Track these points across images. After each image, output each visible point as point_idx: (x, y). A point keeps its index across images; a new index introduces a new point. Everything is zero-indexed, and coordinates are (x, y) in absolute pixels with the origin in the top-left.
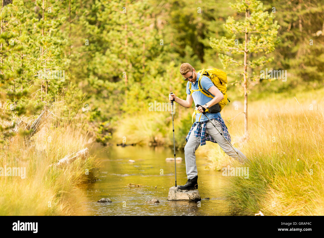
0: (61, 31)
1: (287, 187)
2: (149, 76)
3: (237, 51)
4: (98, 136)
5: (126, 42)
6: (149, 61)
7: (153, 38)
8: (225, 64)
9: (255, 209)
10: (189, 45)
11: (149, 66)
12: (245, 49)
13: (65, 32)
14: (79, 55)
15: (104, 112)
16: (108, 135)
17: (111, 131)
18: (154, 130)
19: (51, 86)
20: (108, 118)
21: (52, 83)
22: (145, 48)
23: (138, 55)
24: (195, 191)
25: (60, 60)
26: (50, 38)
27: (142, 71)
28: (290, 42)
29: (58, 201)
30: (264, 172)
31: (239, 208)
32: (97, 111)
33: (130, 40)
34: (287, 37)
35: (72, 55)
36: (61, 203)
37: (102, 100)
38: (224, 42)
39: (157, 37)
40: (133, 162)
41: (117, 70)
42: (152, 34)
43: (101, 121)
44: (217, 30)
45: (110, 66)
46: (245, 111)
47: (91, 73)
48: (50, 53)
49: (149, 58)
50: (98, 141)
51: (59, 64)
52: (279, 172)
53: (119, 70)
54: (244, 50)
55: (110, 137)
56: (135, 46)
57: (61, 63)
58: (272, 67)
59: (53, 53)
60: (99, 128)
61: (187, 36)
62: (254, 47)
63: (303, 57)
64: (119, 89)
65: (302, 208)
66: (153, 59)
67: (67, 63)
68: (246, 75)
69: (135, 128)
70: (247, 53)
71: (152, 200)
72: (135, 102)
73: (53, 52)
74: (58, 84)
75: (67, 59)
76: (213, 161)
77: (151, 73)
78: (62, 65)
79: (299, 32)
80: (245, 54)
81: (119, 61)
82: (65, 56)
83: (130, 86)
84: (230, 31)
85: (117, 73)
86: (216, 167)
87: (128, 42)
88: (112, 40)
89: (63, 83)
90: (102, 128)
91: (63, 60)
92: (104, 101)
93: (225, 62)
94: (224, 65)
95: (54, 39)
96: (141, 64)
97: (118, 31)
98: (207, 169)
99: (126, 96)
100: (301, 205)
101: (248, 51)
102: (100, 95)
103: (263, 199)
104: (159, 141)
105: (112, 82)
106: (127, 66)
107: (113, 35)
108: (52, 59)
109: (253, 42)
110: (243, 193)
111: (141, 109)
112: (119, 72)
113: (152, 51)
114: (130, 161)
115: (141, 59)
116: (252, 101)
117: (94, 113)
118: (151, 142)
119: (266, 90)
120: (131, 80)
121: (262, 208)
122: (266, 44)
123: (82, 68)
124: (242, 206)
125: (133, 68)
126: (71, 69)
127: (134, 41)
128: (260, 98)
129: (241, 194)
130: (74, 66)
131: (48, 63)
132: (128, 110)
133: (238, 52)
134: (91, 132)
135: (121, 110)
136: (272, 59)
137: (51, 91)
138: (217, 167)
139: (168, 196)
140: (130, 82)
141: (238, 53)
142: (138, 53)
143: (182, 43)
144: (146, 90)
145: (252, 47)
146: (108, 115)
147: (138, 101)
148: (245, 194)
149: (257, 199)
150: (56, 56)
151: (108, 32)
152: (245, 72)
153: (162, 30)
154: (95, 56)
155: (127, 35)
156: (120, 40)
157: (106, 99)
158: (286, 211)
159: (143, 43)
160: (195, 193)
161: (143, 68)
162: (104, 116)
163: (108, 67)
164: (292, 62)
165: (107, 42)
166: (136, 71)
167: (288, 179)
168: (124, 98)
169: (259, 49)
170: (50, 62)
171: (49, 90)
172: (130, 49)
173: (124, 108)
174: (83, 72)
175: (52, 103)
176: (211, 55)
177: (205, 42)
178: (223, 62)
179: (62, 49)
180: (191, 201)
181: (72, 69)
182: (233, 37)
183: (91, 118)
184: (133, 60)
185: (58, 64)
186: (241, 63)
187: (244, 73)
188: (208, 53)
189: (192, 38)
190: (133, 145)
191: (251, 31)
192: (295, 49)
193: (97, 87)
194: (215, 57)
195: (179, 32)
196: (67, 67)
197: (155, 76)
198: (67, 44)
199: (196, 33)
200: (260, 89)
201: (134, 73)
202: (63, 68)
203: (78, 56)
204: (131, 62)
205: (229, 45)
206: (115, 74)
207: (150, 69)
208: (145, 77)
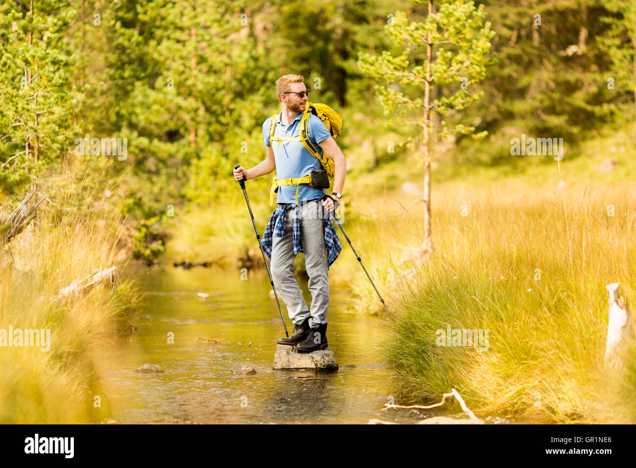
0: (65, 40)
1: (507, 342)
2: (238, 130)
3: (412, 78)
4: (136, 246)
5: (193, 62)
6: (238, 100)
7: (246, 55)
8: (387, 105)
9: (444, 384)
10: (317, 71)
11: (238, 110)
12: (427, 75)
13: (73, 42)
14: (102, 86)
15: (150, 200)
16: (156, 246)
17: (163, 238)
18: (248, 237)
19: (47, 145)
20: (157, 212)
21: (49, 140)
22: (232, 75)
23: (218, 90)
24: (326, 352)
25: (63, 94)
26: (45, 51)
27: (223, 120)
28: (515, 67)
29: (59, 366)
30: (462, 313)
31: (412, 383)
32: (135, 198)
33: (202, 60)
34: (509, 57)
35: (88, 86)
36: (64, 371)
37: (145, 176)
38: (386, 62)
39: (254, 53)
40: (206, 298)
41: (175, 118)
42: (244, 48)
43: (143, 218)
44: (372, 42)
45: (162, 110)
46: (426, 198)
47: (124, 124)
48: (44, 81)
49: (239, 95)
50: (137, 256)
51: (62, 102)
52: (491, 312)
53: (179, 119)
54: (425, 78)
55: (161, 248)
56: (212, 71)
57: (66, 100)
58: (479, 116)
59: (50, 81)
60: (140, 230)
61: (312, 52)
62: (445, 71)
63: (539, 97)
64: (180, 156)
65: (536, 383)
66: (245, 97)
67: (78, 102)
68: (428, 126)
69: (210, 233)
70: (431, 83)
71: (243, 369)
72: (210, 181)
73: (49, 79)
74: (60, 142)
75: (77, 93)
76: (362, 295)
77: (242, 125)
78: (67, 105)
79: (533, 47)
80: (427, 84)
81: (180, 101)
82: (74, 87)
83: (201, 150)
84: (398, 41)
85: (176, 124)
86: (368, 307)
87: (198, 63)
88: (167, 58)
89: (68, 141)
90: (144, 230)
91: (68, 94)
92: (150, 179)
93: (388, 100)
94: (385, 107)
95: (53, 53)
96: (222, 106)
97: (178, 41)
98: (351, 311)
99: (193, 169)
100: (534, 378)
101: (433, 80)
102: (141, 167)
103: (460, 367)
104: (256, 258)
105: (165, 142)
106: (196, 110)
107: (169, 49)
108: (48, 92)
109: (444, 63)
110: (420, 354)
111: (222, 195)
112: (180, 123)
113: (245, 81)
114: (201, 294)
115: (223, 96)
116: (439, 181)
117: (131, 201)
118: (241, 259)
119: (468, 161)
120: (203, 137)
121: (458, 384)
122: (467, 67)
123: (107, 112)
124: (418, 380)
125: (208, 115)
126: (84, 113)
127: (210, 62)
128: (455, 176)
129: (417, 357)
130: (92, 108)
131: (41, 100)
132: (197, 197)
133: (413, 81)
134: (124, 238)
135: (183, 197)
136: (480, 96)
137: (45, 157)
138: (371, 308)
139: (274, 361)
140: (202, 142)
141: (414, 84)
142: (217, 85)
143: (304, 66)
144: (232, 156)
145: (440, 73)
146: (156, 206)
147: (216, 179)
148: (424, 355)
149: (449, 366)
150: (56, 86)
151: (159, 43)
152: (426, 121)
153: (265, 42)
154: (132, 90)
155: (196, 49)
156: (181, 58)
157: (152, 176)
158: (503, 389)
159: (226, 65)
160: (327, 355)
161: (227, 114)
162: (150, 208)
163: (158, 112)
164: (519, 106)
165: (156, 63)
166: (213, 119)
167: (509, 327)
168: (188, 173)
169: (455, 77)
170: (45, 99)
171: (41, 153)
172: (201, 76)
173: (189, 192)
174: (108, 119)
175: (47, 179)
176: (360, 92)
177: (349, 65)
178: (384, 101)
179: (68, 75)
180: (319, 370)
181: (88, 113)
182: (404, 53)
183: (122, 212)
184: (206, 99)
185: (59, 102)
186: (418, 104)
187: (424, 123)
188: (354, 87)
189: (323, 59)
190: (205, 265)
191: (440, 41)
192: (525, 80)
193: (137, 151)
194: (367, 95)
195: (298, 46)
196: (77, 110)
197: (250, 130)
198: (78, 64)
199: (331, 47)
200: (455, 160)
201: (209, 124)
202: (69, 110)
203: (99, 88)
204: (204, 103)
205: (396, 69)
206: (172, 126)
207: (240, 116)
208: (230, 132)
